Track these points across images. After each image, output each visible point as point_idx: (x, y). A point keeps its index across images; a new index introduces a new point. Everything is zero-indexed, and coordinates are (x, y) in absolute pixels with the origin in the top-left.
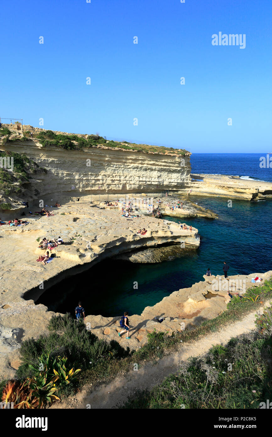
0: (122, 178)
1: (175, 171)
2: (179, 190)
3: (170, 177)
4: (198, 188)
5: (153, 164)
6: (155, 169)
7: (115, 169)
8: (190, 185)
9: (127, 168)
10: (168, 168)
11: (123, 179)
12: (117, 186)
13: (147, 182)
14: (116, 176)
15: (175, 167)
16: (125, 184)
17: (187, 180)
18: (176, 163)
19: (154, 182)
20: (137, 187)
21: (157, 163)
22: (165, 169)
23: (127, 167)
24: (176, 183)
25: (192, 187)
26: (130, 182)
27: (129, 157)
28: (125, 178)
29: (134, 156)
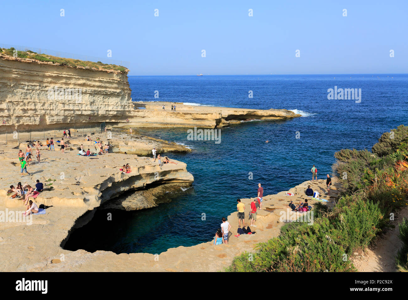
0: (39, 106)
1: (112, 95)
2: (120, 122)
3: (107, 104)
4: (144, 117)
5: (84, 85)
6: (86, 91)
7: (26, 93)
8: (132, 114)
9: (44, 91)
10: (103, 90)
11: (39, 108)
12: (32, 118)
13: (76, 111)
14: (29, 103)
15: (113, 88)
16: (44, 115)
17: (129, 107)
18: (114, 82)
19: (85, 110)
20: (62, 119)
21: (89, 83)
22: (100, 91)
23: (44, 89)
24: (115, 111)
25: (136, 116)
26: (51, 111)
27: (47, 74)
28: (42, 106)
29: (55, 72)
